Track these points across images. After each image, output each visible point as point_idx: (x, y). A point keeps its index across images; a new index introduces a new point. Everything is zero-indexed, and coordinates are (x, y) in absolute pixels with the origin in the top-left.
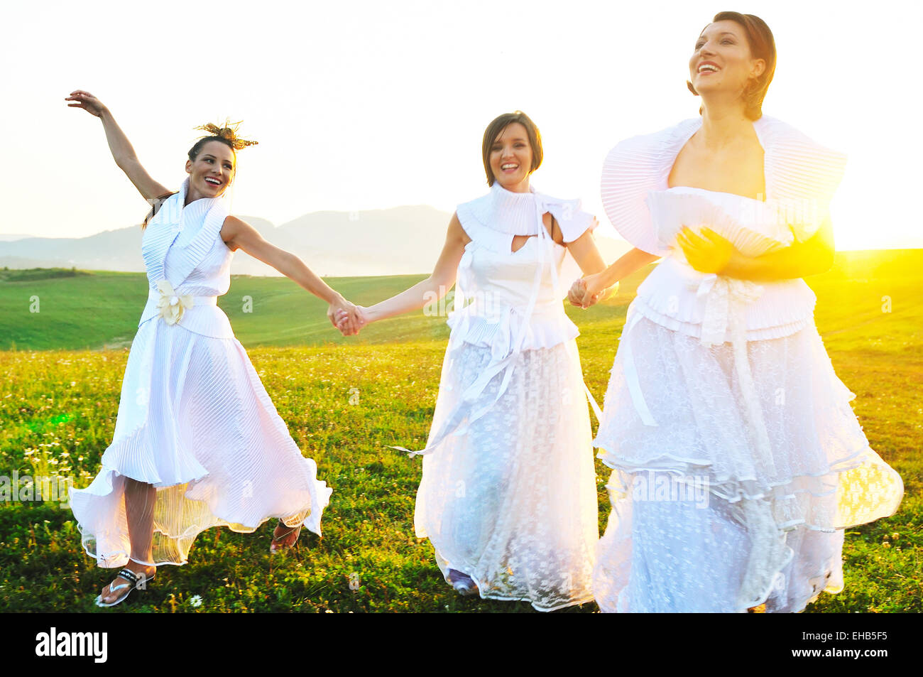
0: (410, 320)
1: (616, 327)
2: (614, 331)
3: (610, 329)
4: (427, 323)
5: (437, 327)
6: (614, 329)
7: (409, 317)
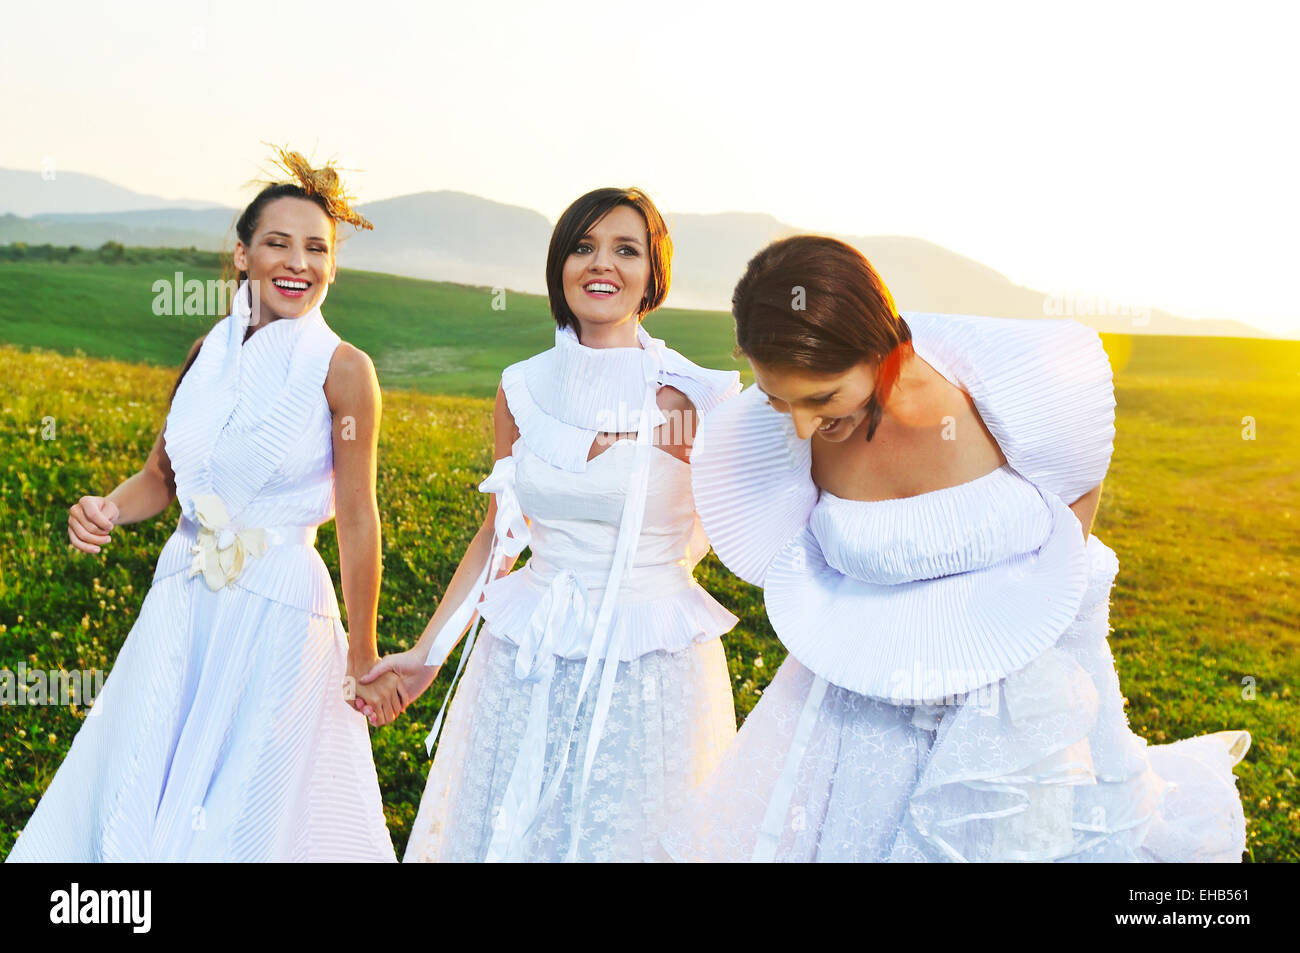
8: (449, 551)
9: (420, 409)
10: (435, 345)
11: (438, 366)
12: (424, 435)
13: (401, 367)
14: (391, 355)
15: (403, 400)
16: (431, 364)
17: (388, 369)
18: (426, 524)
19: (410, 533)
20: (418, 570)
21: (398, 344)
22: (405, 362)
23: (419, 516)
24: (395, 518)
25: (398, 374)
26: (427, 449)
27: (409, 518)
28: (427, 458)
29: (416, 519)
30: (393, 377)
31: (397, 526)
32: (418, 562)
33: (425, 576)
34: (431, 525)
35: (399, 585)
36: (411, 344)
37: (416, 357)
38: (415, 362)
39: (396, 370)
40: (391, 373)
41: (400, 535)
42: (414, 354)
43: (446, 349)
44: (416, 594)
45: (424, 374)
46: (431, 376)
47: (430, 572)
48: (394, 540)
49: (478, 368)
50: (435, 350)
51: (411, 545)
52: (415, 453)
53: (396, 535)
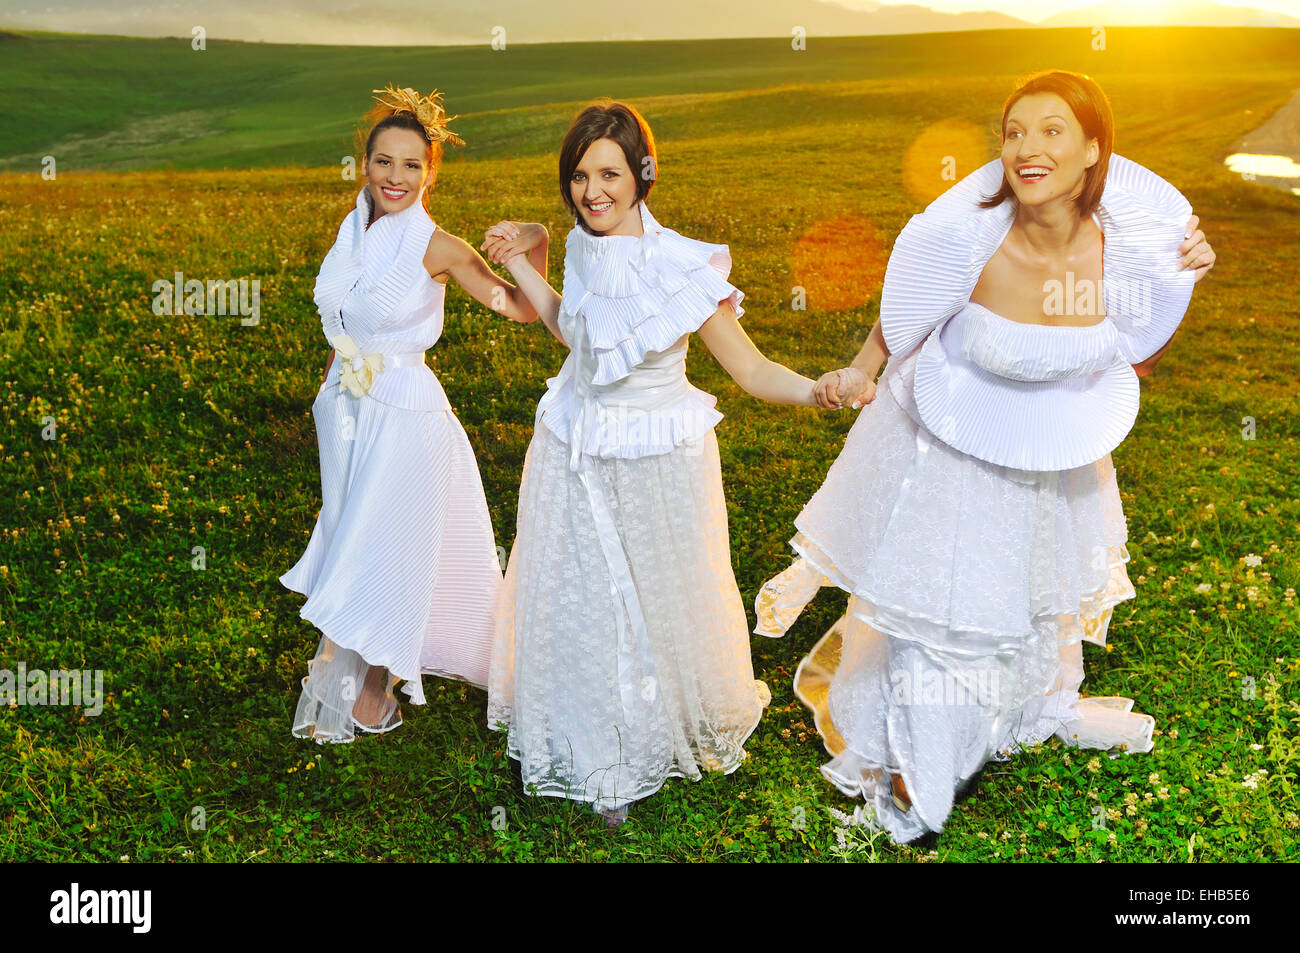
0: (505, 115)
1: (804, 140)
2: (800, 147)
3: (795, 144)
4: (529, 122)
5: (546, 128)
6: (801, 143)
7: (503, 111)
8: (252, 382)
9: (183, 193)
10: (180, 110)
11: (190, 133)
12: (194, 232)
13: (148, 137)
14: (135, 125)
15: (160, 181)
16: (181, 130)
17: (135, 141)
18: (219, 349)
19: (204, 363)
20: (221, 410)
21: (140, 113)
22: (152, 131)
23: (210, 341)
24: (184, 347)
25: (147, 145)
26: (203, 252)
27: (200, 344)
28: (205, 263)
29: (207, 344)
30: (141, 149)
31: (188, 356)
32: (220, 400)
33: (231, 417)
34: (224, 349)
35: (204, 432)
36: (155, 111)
37: (164, 125)
38: (164, 130)
39: (143, 141)
40: (140, 144)
41: (193, 367)
42: (161, 121)
43: (194, 112)
44: (225, 440)
45: (175, 141)
46: (183, 143)
47: (237, 411)
48: (188, 376)
49: (231, 130)
50: (182, 114)
51: (209, 379)
52: (190, 261)
53: (190, 370)
